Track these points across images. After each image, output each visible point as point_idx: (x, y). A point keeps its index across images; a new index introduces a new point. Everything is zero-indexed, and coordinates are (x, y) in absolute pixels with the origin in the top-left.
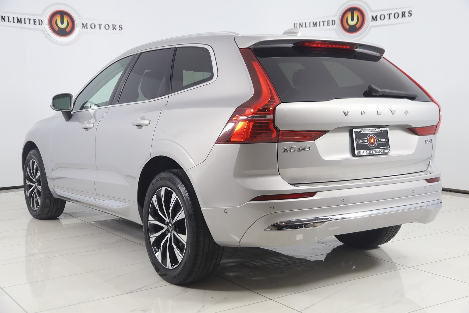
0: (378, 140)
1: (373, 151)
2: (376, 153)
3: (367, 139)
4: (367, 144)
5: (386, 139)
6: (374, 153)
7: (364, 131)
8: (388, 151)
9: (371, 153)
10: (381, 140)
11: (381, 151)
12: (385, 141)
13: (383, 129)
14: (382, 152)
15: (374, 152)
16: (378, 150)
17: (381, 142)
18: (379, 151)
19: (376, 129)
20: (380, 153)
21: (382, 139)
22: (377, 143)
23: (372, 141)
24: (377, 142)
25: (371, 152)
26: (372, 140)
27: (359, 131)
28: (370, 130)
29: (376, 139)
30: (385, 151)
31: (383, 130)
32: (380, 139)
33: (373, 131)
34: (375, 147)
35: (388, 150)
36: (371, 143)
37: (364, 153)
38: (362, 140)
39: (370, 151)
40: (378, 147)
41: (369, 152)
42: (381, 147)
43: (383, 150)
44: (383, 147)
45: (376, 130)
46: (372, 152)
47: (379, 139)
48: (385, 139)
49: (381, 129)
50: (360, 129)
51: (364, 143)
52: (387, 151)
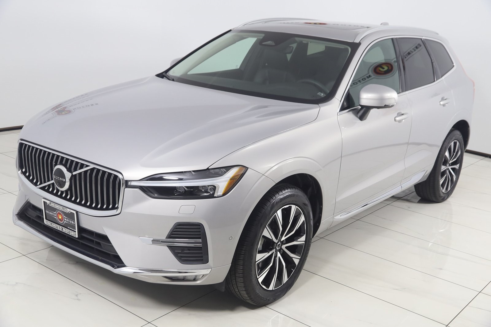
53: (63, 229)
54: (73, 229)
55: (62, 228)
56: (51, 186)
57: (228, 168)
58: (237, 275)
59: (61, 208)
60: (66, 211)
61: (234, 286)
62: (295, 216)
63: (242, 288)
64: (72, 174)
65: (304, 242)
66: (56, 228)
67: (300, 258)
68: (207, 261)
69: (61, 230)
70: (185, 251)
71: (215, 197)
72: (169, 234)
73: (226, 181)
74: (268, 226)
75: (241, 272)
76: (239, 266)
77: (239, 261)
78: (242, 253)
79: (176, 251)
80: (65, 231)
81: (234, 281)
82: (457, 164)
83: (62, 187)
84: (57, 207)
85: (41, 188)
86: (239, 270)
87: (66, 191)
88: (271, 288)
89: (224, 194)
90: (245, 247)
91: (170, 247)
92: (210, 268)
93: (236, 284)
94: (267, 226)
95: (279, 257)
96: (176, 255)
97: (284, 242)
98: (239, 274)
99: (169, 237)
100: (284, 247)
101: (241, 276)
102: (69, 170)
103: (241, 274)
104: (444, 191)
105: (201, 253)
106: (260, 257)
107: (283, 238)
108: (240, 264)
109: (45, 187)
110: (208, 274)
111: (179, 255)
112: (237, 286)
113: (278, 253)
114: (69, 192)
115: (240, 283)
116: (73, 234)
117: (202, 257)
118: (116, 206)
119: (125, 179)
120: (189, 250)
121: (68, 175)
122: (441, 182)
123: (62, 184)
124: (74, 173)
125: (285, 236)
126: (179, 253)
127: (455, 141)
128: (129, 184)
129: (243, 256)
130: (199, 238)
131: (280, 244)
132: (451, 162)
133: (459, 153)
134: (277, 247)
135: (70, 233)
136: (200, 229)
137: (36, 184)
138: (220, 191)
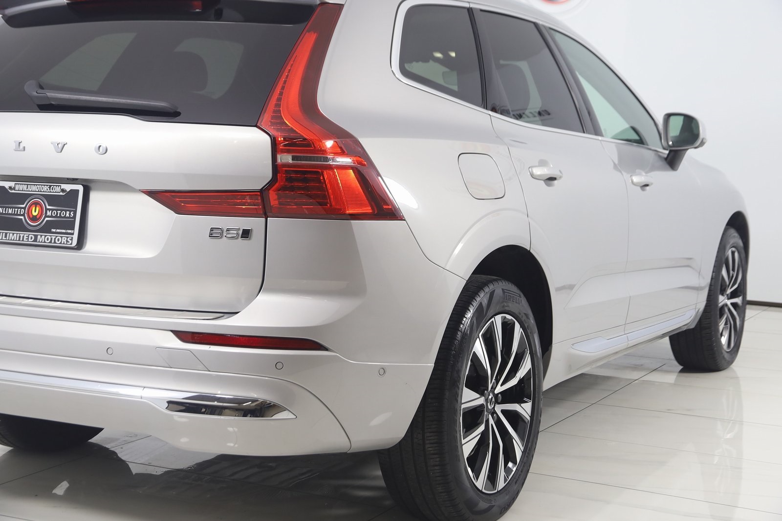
0: (51, 213)
1: (28, 236)
2: (35, 240)
3: (24, 206)
4: (22, 217)
5: (70, 211)
6: (30, 241)
7: (21, 188)
8: (67, 241)
9: (23, 240)
10: (59, 212)
11: (48, 239)
12: (68, 218)
13: (68, 187)
14: (51, 242)
15: (31, 238)
16: (41, 236)
17: (56, 216)
18: (42, 238)
19: (50, 186)
20: (45, 242)
21: (62, 211)
22: (47, 219)
23: (35, 214)
24: (46, 216)
25: (23, 237)
26: (35, 212)
27: (7, 187)
28: (34, 188)
29: (47, 209)
30: (58, 240)
31: (68, 190)
32: (57, 210)
33: (45, 189)
34: (38, 228)
35: (67, 237)
36: (31, 217)
37: (6, 237)
38: (11, 208)
39: (22, 234)
40: (47, 228)
41: (20, 237)
42: (54, 230)
43: (53, 238)
44: (58, 231)
45: (50, 188)
46: (25, 238)
47: (53, 210)
48: (68, 212)
49: (64, 186)
50: (12, 184)
51: (14, 214)
52: (65, 239)
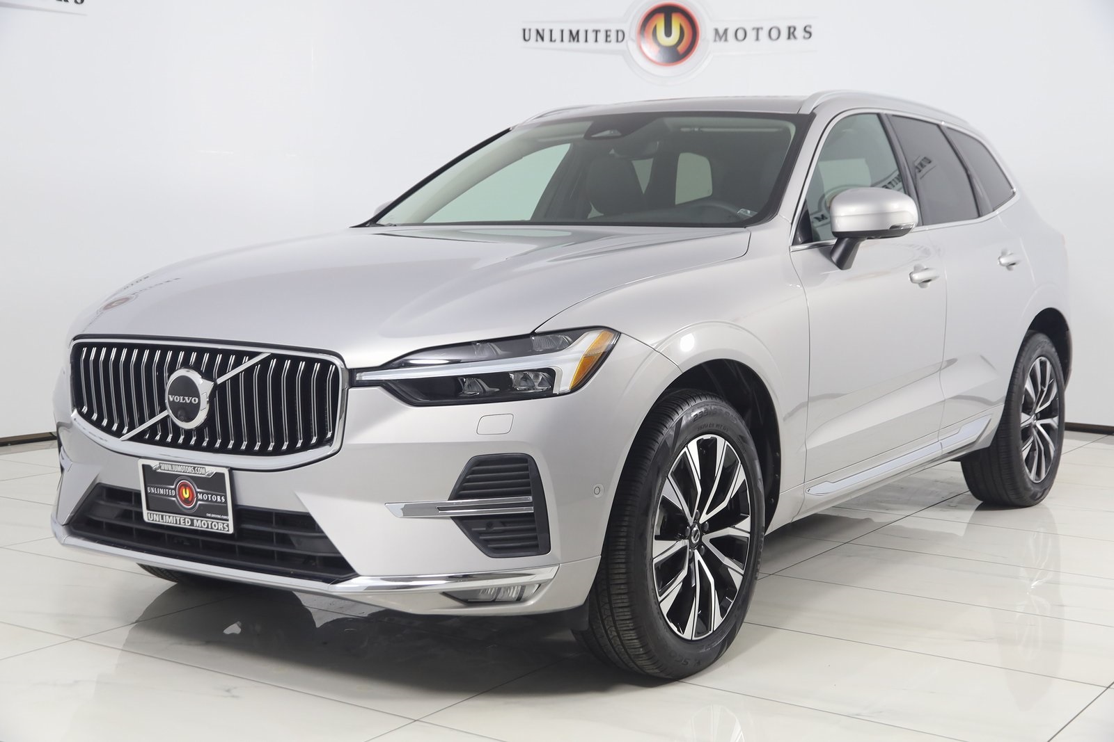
53: (195, 521)
54: (219, 516)
55: (192, 521)
56: (159, 427)
57: (575, 333)
58: (614, 590)
59: (190, 469)
60: (203, 472)
61: (606, 622)
62: (726, 467)
63: (628, 622)
64: (215, 384)
65: (748, 535)
66: (176, 523)
67: (742, 572)
68: (547, 549)
69: (187, 526)
70: (495, 528)
71: (556, 395)
72: (457, 487)
73: (575, 360)
74: (671, 475)
75: (623, 581)
76: (617, 566)
77: (617, 553)
78: (622, 534)
79: (473, 529)
80: (200, 524)
81: (607, 607)
82: (1055, 416)
83: (189, 419)
84: (179, 469)
85: (132, 439)
86: (617, 577)
87: (199, 430)
88: (688, 633)
89: (575, 388)
90: (627, 519)
91: (460, 521)
92: (555, 565)
93: (612, 615)
94: (669, 476)
95: (699, 562)
96: (475, 537)
97: (707, 528)
98: (618, 587)
99: (456, 495)
100: (706, 539)
101: (622, 591)
102: (207, 375)
103: (622, 587)
104: (1032, 476)
105: (534, 530)
106: (661, 550)
107: (704, 518)
108: (619, 561)
109: (143, 433)
110: (552, 580)
111: (481, 538)
112: (614, 621)
113: (696, 552)
114: (206, 431)
115: (621, 610)
116: (221, 526)
117: (535, 538)
118: (329, 435)
119: (349, 366)
120: (504, 524)
121: (204, 387)
122: (1025, 454)
123: (189, 412)
124: (220, 381)
125: (707, 513)
126: (481, 533)
127: (1043, 358)
128: (357, 379)
129: (625, 540)
130: (527, 493)
131: (697, 530)
132: (1038, 410)
133: (1054, 391)
134: (692, 538)
135: (212, 528)
136: (526, 469)
137: (118, 434)
138: (564, 382)
